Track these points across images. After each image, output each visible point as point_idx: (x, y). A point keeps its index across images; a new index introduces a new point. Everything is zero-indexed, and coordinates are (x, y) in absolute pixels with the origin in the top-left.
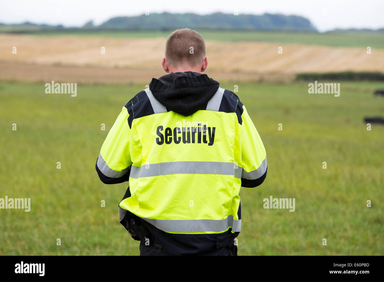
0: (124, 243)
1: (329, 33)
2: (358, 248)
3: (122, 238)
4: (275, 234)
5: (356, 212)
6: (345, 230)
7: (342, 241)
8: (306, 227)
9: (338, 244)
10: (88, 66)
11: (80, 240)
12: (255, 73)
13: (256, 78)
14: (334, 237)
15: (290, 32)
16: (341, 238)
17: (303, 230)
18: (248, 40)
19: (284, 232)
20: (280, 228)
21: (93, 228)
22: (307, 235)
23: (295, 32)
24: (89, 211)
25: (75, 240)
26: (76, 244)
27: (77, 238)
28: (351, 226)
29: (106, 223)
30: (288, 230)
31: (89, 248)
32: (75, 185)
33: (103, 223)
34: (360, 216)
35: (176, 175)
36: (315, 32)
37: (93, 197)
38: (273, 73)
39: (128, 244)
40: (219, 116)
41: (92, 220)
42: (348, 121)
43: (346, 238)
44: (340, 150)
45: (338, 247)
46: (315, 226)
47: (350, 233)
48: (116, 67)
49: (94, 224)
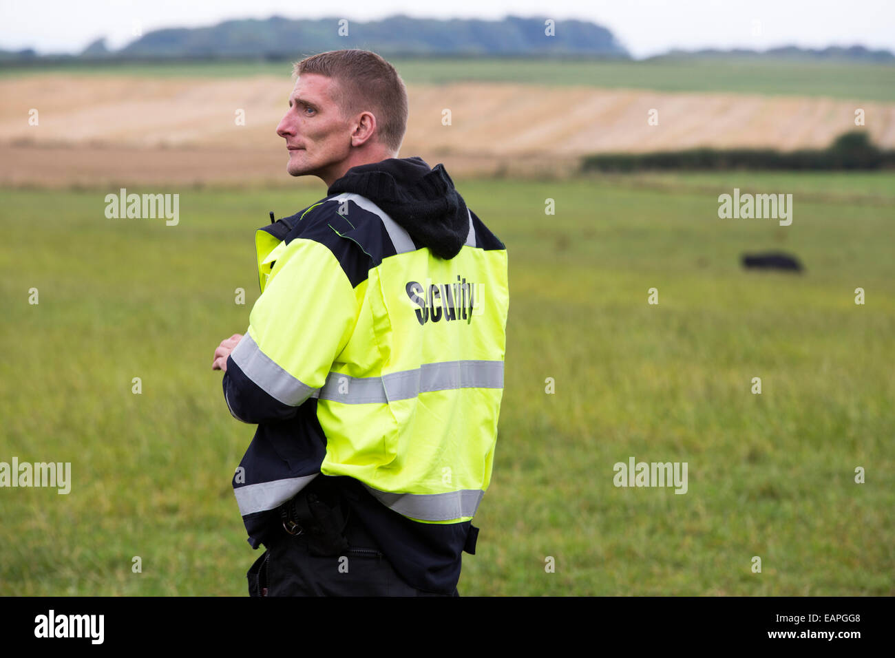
0: (181, 557)
1: (655, 61)
2: (723, 556)
3: (177, 545)
4: (535, 528)
5: (721, 472)
6: (695, 515)
7: (689, 540)
8: (604, 510)
9: (677, 547)
10: (97, 146)
11: (78, 551)
12: (488, 156)
13: (491, 166)
14: (670, 531)
15: (564, 58)
16: (685, 533)
17: (597, 517)
18: (470, 80)
19: (555, 524)
20: (545, 514)
21: (108, 523)
22: (606, 529)
23: (579, 58)
24: (99, 485)
25: (65, 552)
26: (69, 562)
27: (72, 549)
28: (708, 506)
29: (141, 510)
30: (562, 518)
31: (99, 572)
32: (66, 425)
33: (133, 512)
34: (728, 482)
35: (443, 392)
36: (624, 58)
37: (108, 452)
38: (528, 155)
39: (190, 561)
40: (477, 258)
41: (107, 505)
42: (702, 263)
43: (698, 534)
44: (683, 331)
45: (679, 555)
46: (625, 508)
47: (706, 523)
48: (163, 147)
49: (110, 514)
